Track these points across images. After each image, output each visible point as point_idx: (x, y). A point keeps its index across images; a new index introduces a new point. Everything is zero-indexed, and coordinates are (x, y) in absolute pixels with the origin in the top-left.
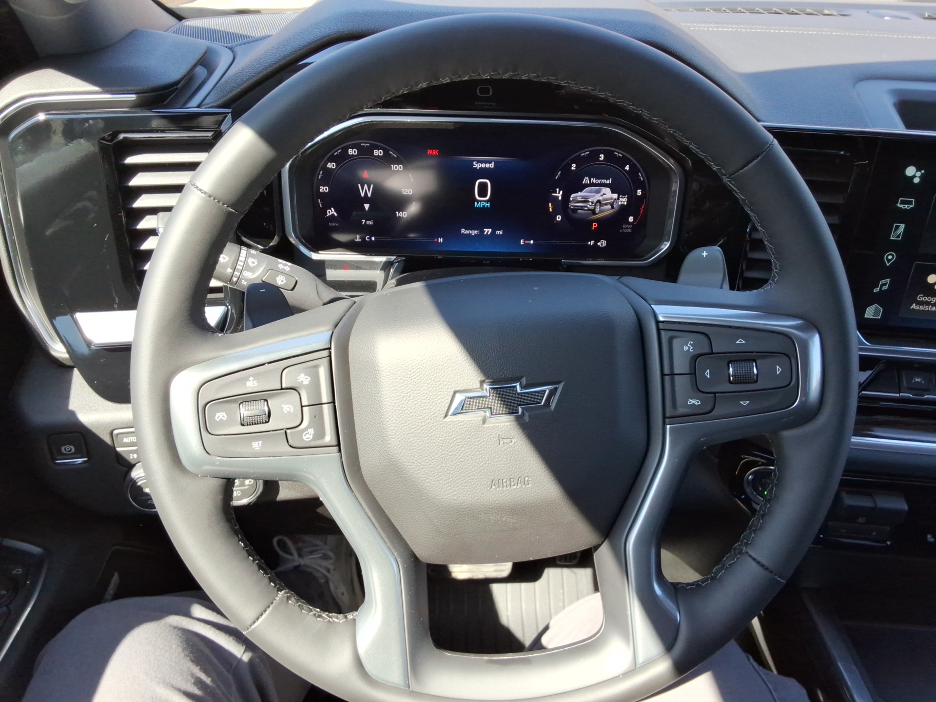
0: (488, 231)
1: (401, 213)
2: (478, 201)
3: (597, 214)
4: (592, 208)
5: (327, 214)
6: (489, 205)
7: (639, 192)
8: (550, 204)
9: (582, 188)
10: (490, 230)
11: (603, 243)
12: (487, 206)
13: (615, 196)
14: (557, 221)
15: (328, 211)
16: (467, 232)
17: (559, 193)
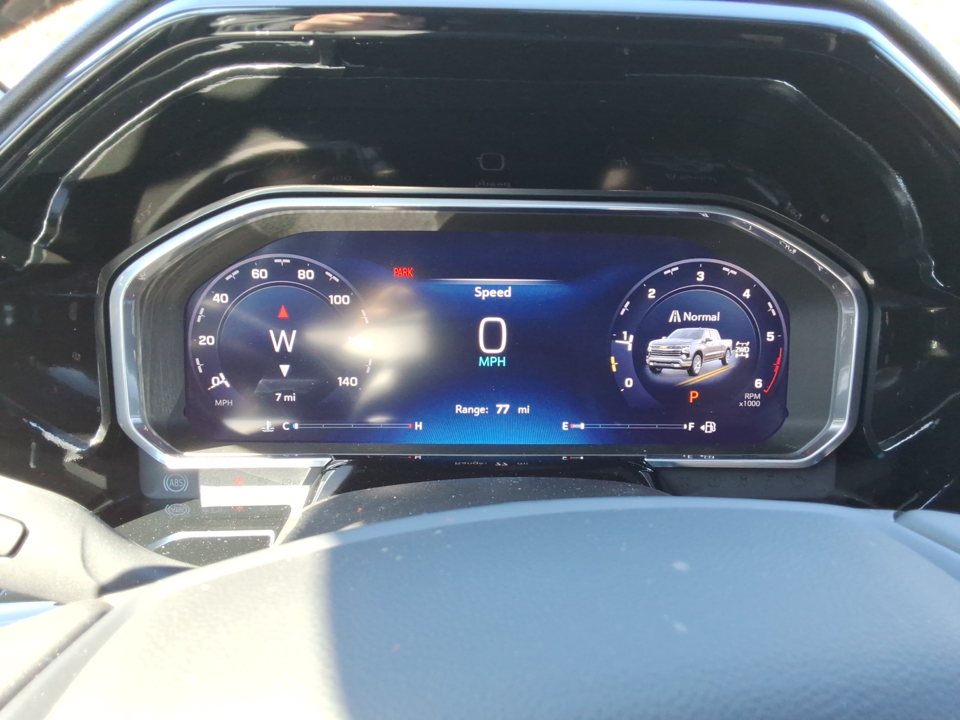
0: (503, 408)
1: (347, 378)
2: (485, 356)
3: (696, 375)
4: (688, 364)
5: (212, 385)
6: (504, 361)
7: (770, 336)
8: (613, 359)
9: (667, 329)
10: (507, 406)
11: (711, 426)
12: (501, 364)
13: (728, 343)
14: (626, 389)
15: (213, 378)
16: (466, 410)
17: (628, 339)
